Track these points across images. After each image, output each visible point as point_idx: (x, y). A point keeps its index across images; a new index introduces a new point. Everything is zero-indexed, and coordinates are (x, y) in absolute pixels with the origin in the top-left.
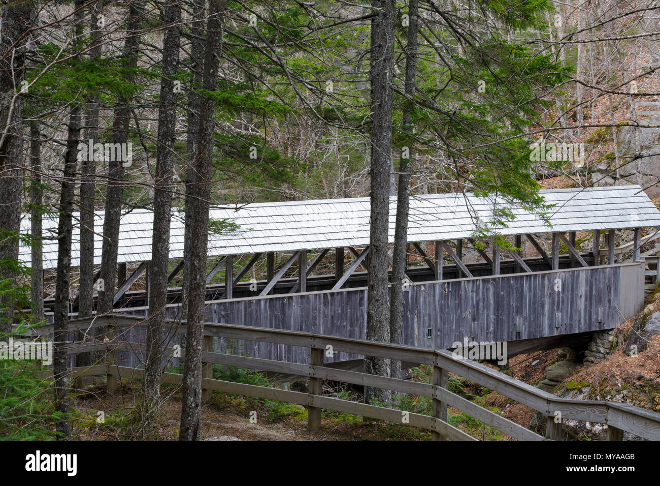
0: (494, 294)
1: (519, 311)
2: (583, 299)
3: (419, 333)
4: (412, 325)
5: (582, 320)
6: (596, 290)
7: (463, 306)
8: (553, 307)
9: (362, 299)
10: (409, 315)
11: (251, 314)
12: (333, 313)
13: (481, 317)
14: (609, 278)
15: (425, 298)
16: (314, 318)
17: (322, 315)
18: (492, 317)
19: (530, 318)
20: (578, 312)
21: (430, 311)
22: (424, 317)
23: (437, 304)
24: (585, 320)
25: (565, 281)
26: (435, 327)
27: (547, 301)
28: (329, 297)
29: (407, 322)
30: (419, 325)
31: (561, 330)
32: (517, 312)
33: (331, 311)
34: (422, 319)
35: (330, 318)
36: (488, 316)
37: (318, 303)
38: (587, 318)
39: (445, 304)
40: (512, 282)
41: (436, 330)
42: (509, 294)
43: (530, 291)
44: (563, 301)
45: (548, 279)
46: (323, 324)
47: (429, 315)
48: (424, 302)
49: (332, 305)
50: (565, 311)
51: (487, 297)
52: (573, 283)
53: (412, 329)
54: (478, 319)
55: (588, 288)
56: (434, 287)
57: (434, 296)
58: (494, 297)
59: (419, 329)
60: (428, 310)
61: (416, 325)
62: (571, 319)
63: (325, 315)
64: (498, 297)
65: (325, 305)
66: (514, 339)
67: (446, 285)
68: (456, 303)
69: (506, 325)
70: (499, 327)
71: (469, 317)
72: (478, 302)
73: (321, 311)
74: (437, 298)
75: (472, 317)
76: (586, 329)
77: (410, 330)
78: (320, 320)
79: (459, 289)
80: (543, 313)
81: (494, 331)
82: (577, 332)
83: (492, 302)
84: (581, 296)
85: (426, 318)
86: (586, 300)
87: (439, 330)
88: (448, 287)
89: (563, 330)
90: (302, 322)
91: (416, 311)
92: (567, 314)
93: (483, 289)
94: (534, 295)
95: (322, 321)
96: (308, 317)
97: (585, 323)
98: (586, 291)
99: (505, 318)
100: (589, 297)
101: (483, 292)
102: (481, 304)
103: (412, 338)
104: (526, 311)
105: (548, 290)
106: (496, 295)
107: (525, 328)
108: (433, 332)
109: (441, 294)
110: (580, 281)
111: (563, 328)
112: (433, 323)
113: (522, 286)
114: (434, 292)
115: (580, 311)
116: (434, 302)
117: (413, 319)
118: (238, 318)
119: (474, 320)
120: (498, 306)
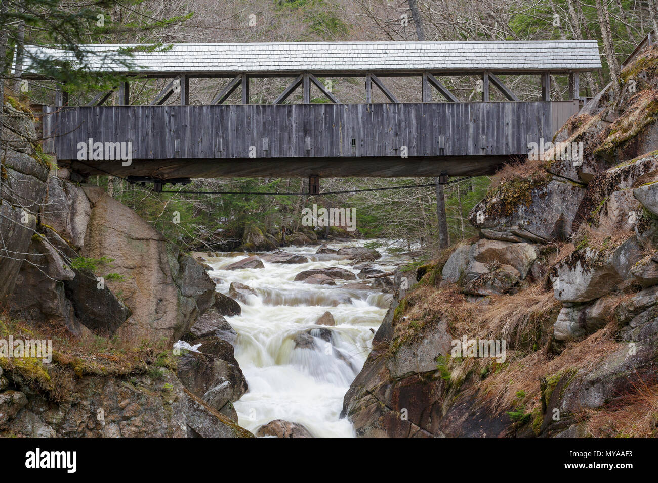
0: (416, 116)
1: (442, 131)
2: (510, 126)
3: (343, 141)
4: (337, 135)
5: (510, 145)
6: (523, 120)
7: (385, 123)
8: (477, 131)
9: (290, 111)
10: (334, 127)
11: (195, 116)
12: (265, 120)
13: (403, 133)
14: (538, 111)
15: (348, 114)
16: (249, 123)
17: (255, 121)
18: (414, 134)
19: (454, 139)
20: (504, 137)
21: (354, 125)
22: (348, 129)
23: (360, 120)
24: (513, 144)
25: (490, 110)
26: (359, 138)
27: (471, 125)
28: (261, 108)
29: (332, 132)
30: (343, 136)
31: (487, 151)
32: (440, 132)
33: (263, 118)
34: (346, 131)
35: (262, 123)
36: (410, 133)
37: (251, 112)
38: (516, 143)
39: (367, 121)
40: (433, 107)
41: (359, 141)
42: (431, 116)
43: (453, 116)
44: (488, 127)
45: (471, 107)
46: (256, 127)
47: (353, 128)
48: (348, 117)
49: (263, 114)
50: (490, 135)
51: (409, 117)
52: (498, 112)
53: (337, 138)
54: (400, 135)
55: (515, 118)
56: (357, 107)
57: (357, 114)
58: (416, 119)
59: (343, 138)
60: (351, 124)
61: (340, 135)
62: (497, 141)
63: (258, 121)
64: (420, 119)
65: (257, 113)
66: (438, 154)
67: (369, 105)
68: (378, 121)
69: (429, 142)
70: (422, 143)
71: (392, 133)
72: (400, 121)
73: (255, 118)
74: (360, 115)
75: (395, 133)
76: (514, 152)
77: (335, 138)
78: (253, 124)
79: (382, 110)
80: (468, 135)
81: (417, 145)
82: (504, 153)
83: (414, 122)
84: (508, 124)
85: (351, 131)
86: (513, 127)
87: (362, 141)
88: (371, 108)
89: (490, 150)
90: (238, 125)
91: (340, 124)
92: (493, 138)
93: (405, 111)
94: (458, 120)
95: (255, 125)
96: (243, 122)
97: (513, 147)
98: (513, 120)
99: (428, 136)
100: (517, 125)
101: (404, 114)
102: (403, 124)
103: (337, 145)
104: (450, 132)
105: (472, 117)
106: (419, 118)
107: (449, 146)
108: (357, 142)
109: (363, 113)
110: (506, 110)
111: (489, 149)
112: (356, 134)
113: (444, 112)
114: (357, 110)
115: (507, 137)
116: (357, 118)
117: (337, 131)
118: (185, 118)
119: (397, 135)
120: (421, 126)
